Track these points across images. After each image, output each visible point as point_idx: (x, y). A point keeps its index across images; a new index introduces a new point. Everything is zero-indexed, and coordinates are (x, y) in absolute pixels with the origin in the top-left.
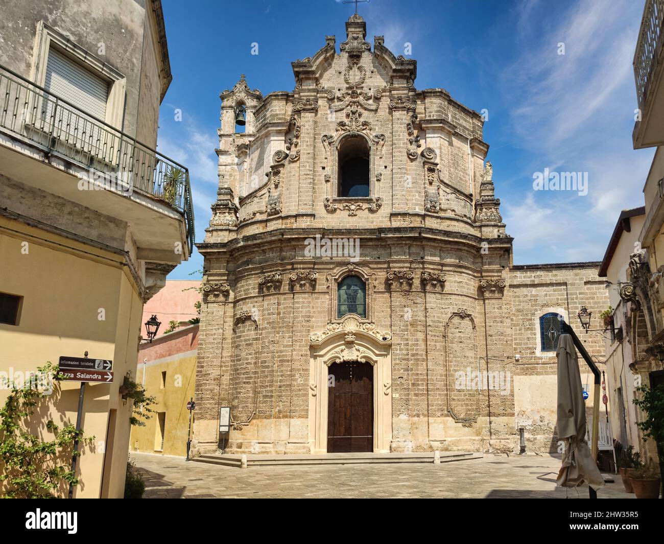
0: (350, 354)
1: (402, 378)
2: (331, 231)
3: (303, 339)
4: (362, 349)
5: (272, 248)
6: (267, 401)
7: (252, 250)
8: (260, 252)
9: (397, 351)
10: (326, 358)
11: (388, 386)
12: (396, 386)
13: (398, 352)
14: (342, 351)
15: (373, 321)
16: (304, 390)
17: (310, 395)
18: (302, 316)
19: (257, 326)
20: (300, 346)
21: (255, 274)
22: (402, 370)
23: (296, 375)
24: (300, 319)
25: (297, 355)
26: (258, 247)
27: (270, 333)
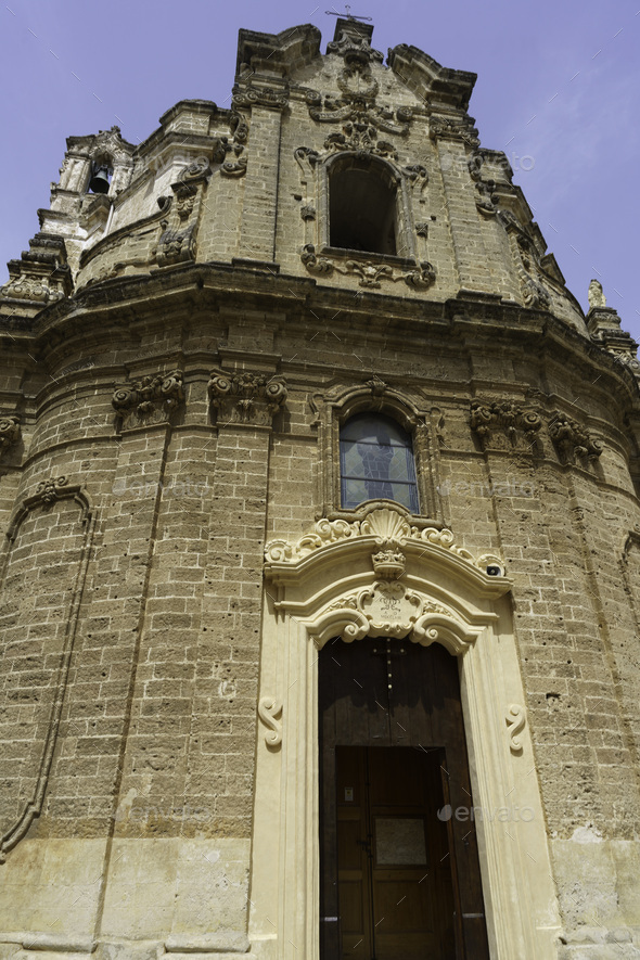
0: (390, 612)
1: (557, 696)
2: (330, 293)
3: (242, 555)
4: (426, 599)
5: (162, 325)
6: (94, 762)
7: (103, 331)
8: (124, 337)
9: (528, 610)
10: (315, 620)
11: (517, 722)
12: (545, 724)
13: (531, 614)
14: (367, 599)
15: (448, 524)
16: (240, 724)
17: (261, 746)
18: (240, 491)
19: (89, 516)
20: (229, 576)
21: (100, 387)
22: (553, 672)
23: (213, 669)
24: (234, 497)
25: (218, 602)
26: (119, 324)
27: (130, 534)
